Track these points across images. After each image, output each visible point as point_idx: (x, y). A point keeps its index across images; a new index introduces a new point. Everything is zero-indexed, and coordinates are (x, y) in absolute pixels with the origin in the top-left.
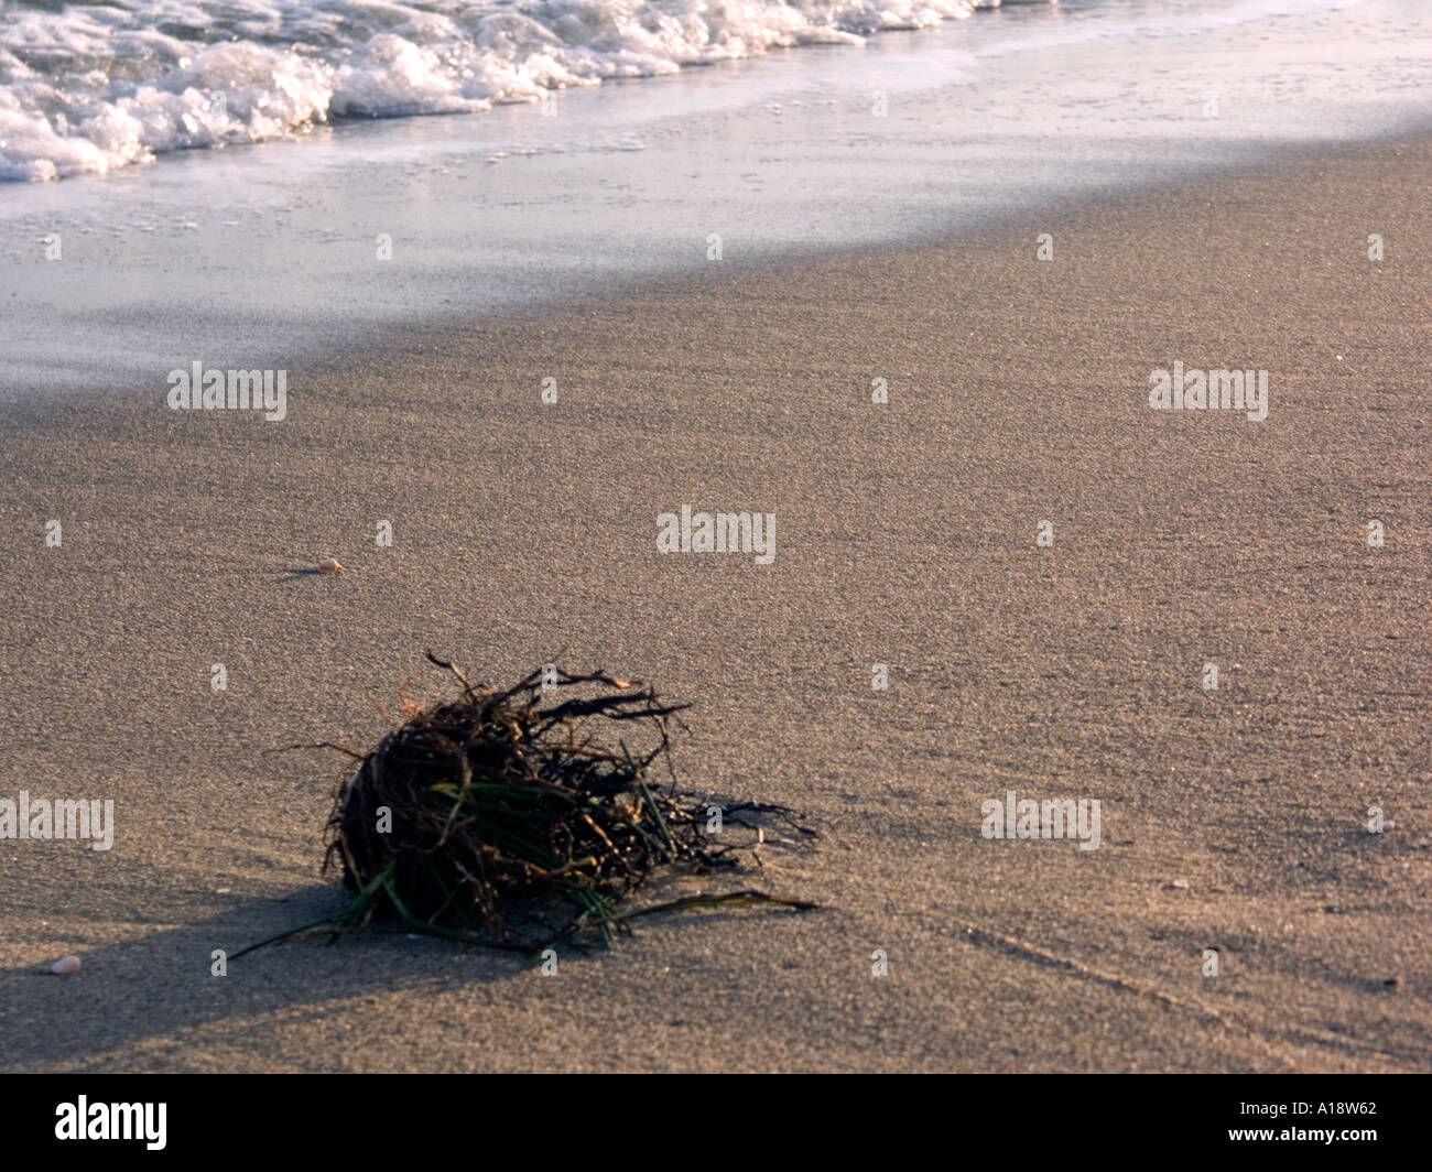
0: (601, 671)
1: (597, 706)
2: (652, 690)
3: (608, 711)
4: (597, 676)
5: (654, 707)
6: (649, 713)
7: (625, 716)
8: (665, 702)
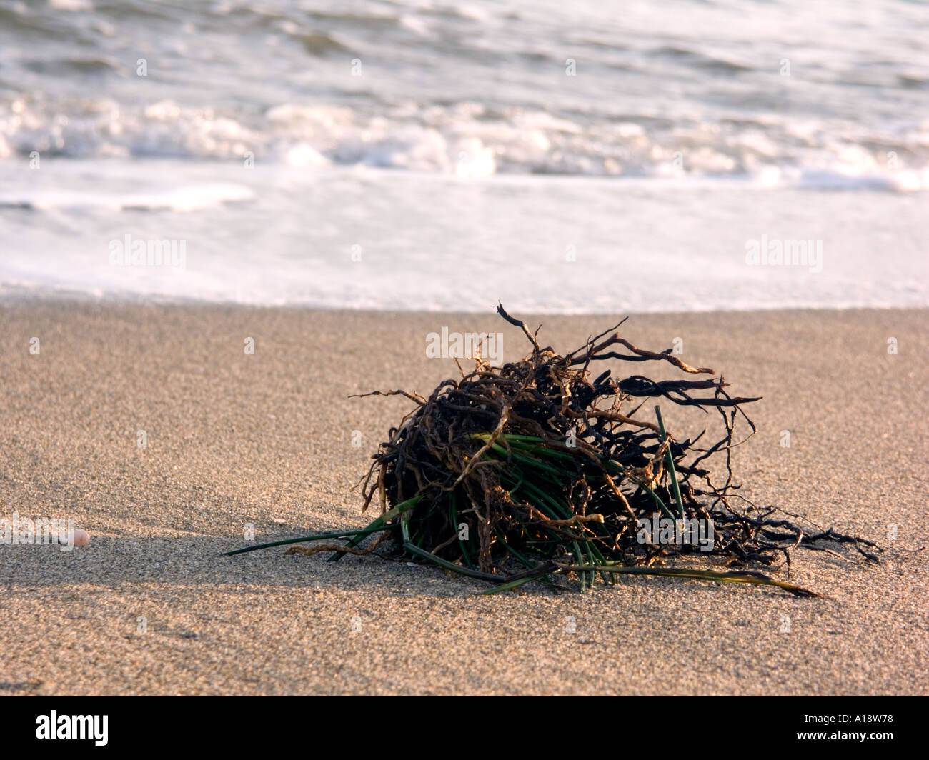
0: (670, 351)
1: (662, 389)
2: (721, 379)
3: (674, 395)
4: (667, 355)
5: (721, 396)
6: (715, 402)
7: (690, 402)
8: (732, 392)
